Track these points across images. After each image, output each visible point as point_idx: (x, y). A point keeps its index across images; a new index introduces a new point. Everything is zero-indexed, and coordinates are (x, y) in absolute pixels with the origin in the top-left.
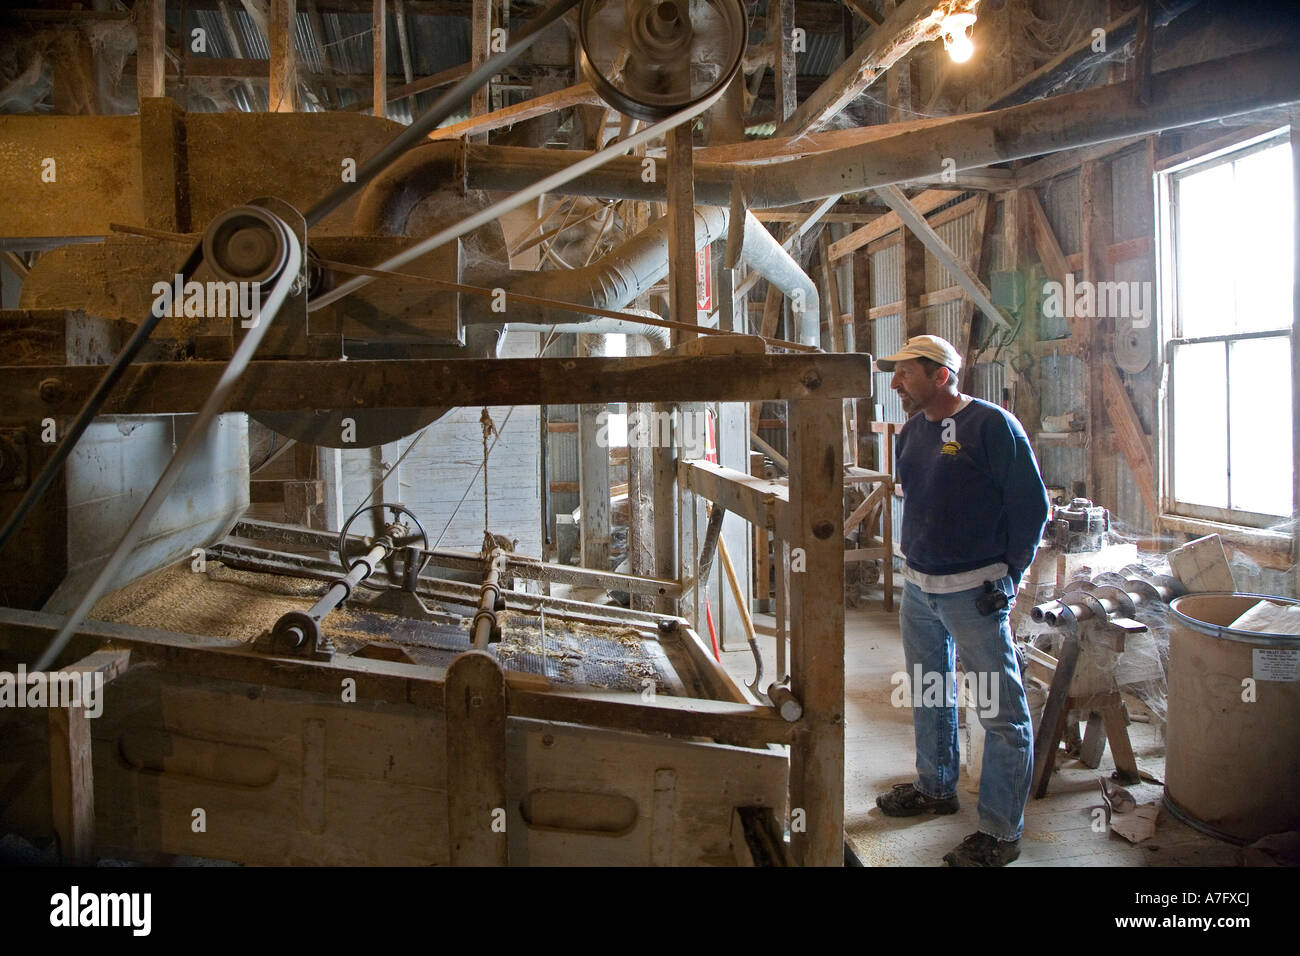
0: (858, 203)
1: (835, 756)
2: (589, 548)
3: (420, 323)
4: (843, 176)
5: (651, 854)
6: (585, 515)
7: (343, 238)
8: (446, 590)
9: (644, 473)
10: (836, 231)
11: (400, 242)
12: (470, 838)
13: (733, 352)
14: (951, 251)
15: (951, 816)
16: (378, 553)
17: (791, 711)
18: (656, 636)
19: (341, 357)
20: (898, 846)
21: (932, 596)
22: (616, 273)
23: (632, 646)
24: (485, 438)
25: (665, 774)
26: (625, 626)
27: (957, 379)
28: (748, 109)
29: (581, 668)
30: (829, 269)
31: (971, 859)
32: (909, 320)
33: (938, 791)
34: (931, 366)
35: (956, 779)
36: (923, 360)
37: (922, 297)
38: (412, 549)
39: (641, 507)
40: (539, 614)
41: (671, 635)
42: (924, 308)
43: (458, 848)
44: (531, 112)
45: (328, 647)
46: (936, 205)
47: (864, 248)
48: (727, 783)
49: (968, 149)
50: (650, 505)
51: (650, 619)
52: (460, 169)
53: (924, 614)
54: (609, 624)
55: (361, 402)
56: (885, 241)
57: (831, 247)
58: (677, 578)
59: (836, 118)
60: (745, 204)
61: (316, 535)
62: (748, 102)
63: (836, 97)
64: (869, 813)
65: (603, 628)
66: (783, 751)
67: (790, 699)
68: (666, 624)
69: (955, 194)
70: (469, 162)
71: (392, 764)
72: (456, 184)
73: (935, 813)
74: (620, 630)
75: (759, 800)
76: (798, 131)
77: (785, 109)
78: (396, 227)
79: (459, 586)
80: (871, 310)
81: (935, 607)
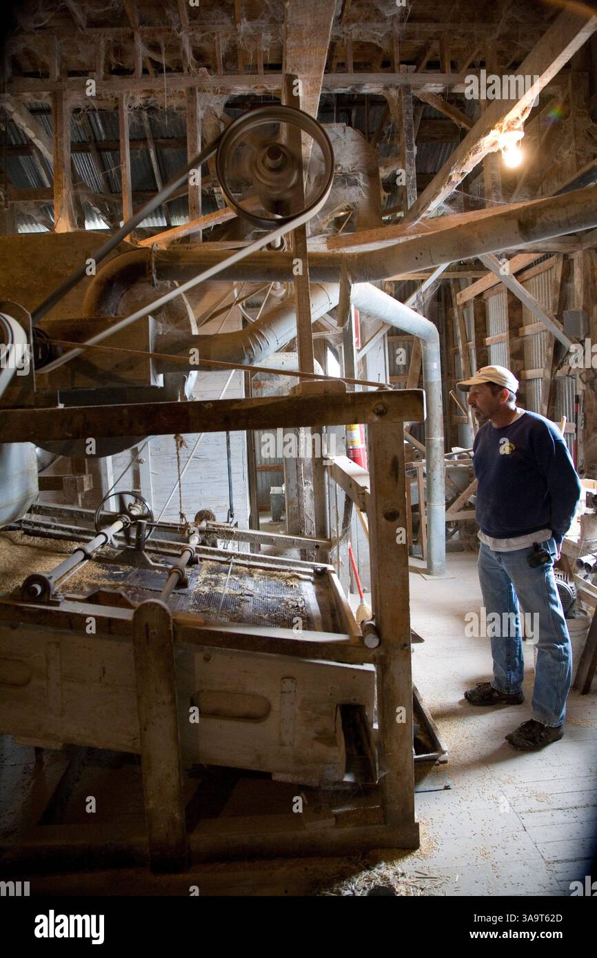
0: (473, 264)
1: (404, 671)
2: (290, 511)
3: (126, 375)
4: (417, 258)
5: (280, 735)
6: (287, 488)
7: (73, 320)
8: (169, 548)
9: (306, 465)
10: (463, 283)
11: (110, 321)
12: (153, 724)
13: (323, 392)
14: (534, 298)
15: (517, 706)
16: (118, 525)
17: (372, 642)
18: (312, 578)
19: (57, 405)
20: (475, 728)
21: (498, 553)
22: (261, 334)
23: (292, 586)
24: (178, 449)
25: (288, 681)
26: (290, 571)
27: (515, 398)
28: (383, 203)
29: (251, 604)
30: (458, 309)
31: (526, 739)
32: (511, 346)
33: (508, 689)
34: (496, 388)
35: (521, 680)
36: (490, 384)
37: (521, 329)
38: (140, 523)
39: (305, 488)
40: (229, 563)
41: (322, 579)
42: (523, 337)
43: (145, 729)
44: (226, 217)
45: (58, 597)
46: (528, 263)
47: (481, 295)
48: (332, 688)
49: (501, 235)
50: (311, 487)
51: (308, 566)
52: (150, 268)
53: (493, 565)
54: (279, 570)
55: (70, 435)
56: (495, 289)
57: (458, 295)
58: (329, 537)
59: (440, 208)
60: (350, 281)
61: (83, 512)
62: (384, 198)
63: (436, 194)
64: (459, 703)
65: (276, 572)
66: (370, 667)
67: (371, 633)
68: (319, 569)
69: (537, 256)
70: (156, 263)
71: (104, 672)
72: (148, 279)
73: (506, 703)
74: (287, 574)
75: (355, 700)
76: (415, 219)
77: (409, 202)
78: (108, 311)
79: (178, 546)
80: (487, 339)
81: (500, 560)
